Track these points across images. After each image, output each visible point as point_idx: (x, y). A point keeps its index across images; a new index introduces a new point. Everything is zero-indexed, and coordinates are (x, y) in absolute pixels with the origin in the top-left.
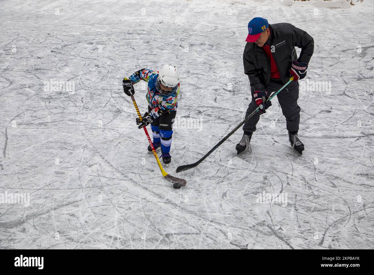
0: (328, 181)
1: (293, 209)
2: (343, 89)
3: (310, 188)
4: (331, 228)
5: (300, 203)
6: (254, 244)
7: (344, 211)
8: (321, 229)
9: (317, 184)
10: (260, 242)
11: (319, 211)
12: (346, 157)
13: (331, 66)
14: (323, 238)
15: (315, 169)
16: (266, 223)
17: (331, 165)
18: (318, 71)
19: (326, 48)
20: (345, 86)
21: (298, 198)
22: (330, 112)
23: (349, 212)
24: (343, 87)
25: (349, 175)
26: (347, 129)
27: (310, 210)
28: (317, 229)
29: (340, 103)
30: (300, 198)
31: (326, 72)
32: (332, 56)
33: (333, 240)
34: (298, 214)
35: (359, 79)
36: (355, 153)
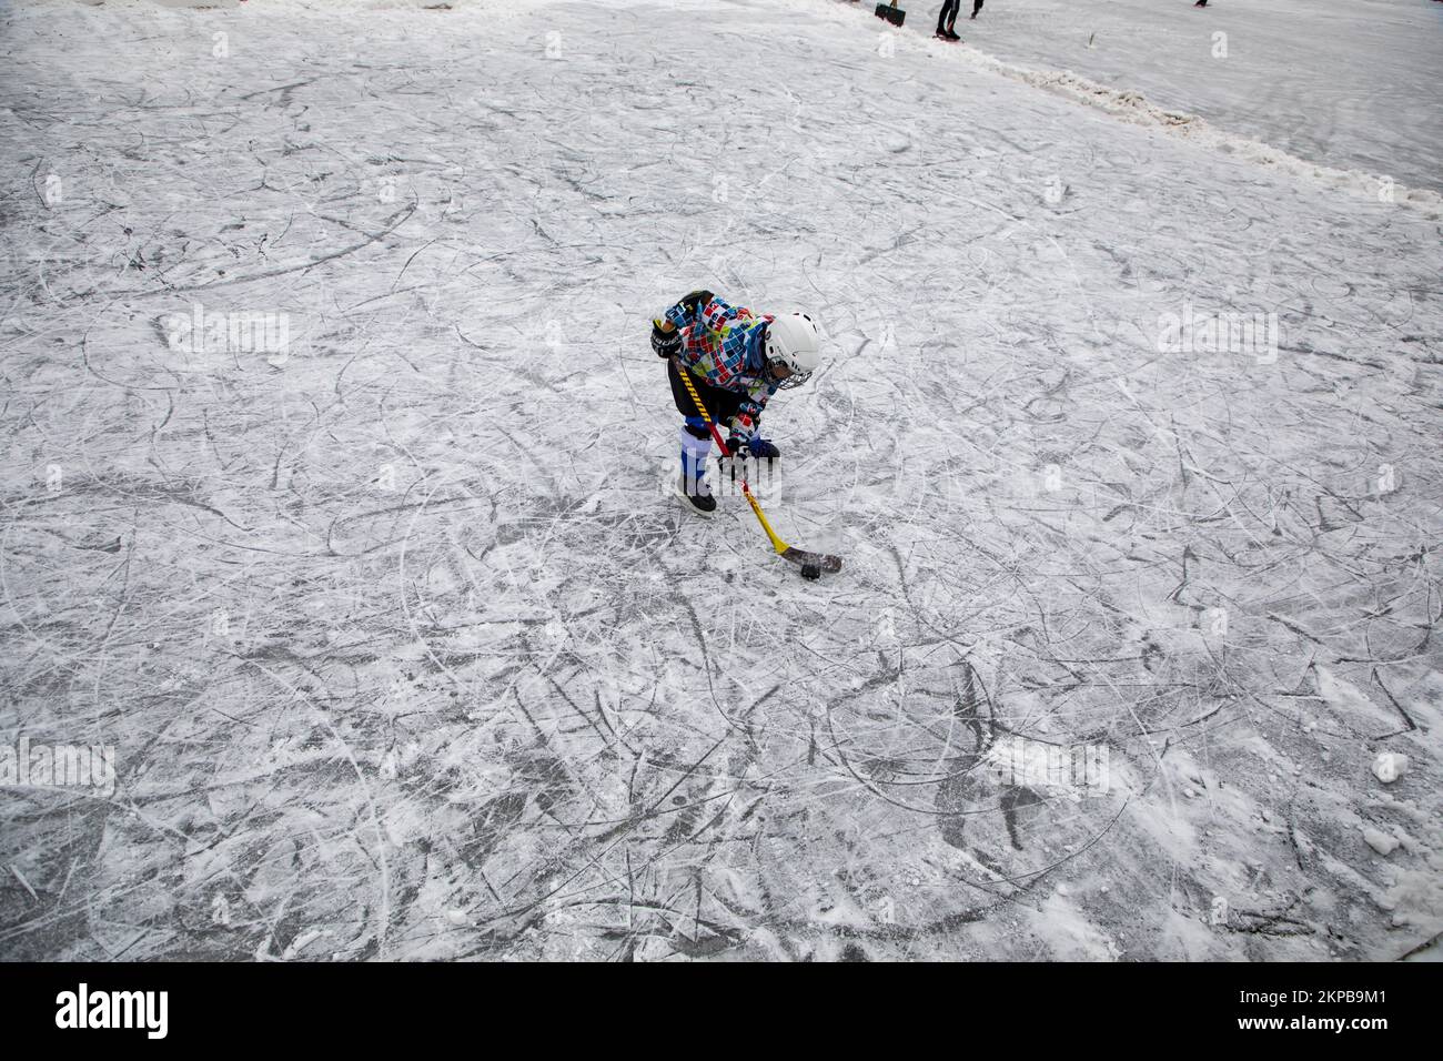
0: (264, 365)
1: (203, 438)
3: (230, 386)
4: (286, 451)
5: (217, 423)
6: (134, 532)
7: (306, 413)
8: (267, 459)
9: (243, 376)
10: (145, 524)
11: (258, 426)
12: (291, 311)
13: (224, 131)
14: (276, 474)
16: (152, 484)
18: (200, 145)
19: (206, 94)
20: (263, 169)
21: (210, 414)
22: (242, 226)
23: (315, 411)
24: (259, 172)
25: (302, 343)
26: (283, 255)
27: (239, 430)
28: (260, 461)
29: (259, 206)
30: (214, 413)
31: (218, 146)
32: (221, 110)
33: (295, 472)
34: (217, 446)
35: (288, 152)
36: (307, 299)
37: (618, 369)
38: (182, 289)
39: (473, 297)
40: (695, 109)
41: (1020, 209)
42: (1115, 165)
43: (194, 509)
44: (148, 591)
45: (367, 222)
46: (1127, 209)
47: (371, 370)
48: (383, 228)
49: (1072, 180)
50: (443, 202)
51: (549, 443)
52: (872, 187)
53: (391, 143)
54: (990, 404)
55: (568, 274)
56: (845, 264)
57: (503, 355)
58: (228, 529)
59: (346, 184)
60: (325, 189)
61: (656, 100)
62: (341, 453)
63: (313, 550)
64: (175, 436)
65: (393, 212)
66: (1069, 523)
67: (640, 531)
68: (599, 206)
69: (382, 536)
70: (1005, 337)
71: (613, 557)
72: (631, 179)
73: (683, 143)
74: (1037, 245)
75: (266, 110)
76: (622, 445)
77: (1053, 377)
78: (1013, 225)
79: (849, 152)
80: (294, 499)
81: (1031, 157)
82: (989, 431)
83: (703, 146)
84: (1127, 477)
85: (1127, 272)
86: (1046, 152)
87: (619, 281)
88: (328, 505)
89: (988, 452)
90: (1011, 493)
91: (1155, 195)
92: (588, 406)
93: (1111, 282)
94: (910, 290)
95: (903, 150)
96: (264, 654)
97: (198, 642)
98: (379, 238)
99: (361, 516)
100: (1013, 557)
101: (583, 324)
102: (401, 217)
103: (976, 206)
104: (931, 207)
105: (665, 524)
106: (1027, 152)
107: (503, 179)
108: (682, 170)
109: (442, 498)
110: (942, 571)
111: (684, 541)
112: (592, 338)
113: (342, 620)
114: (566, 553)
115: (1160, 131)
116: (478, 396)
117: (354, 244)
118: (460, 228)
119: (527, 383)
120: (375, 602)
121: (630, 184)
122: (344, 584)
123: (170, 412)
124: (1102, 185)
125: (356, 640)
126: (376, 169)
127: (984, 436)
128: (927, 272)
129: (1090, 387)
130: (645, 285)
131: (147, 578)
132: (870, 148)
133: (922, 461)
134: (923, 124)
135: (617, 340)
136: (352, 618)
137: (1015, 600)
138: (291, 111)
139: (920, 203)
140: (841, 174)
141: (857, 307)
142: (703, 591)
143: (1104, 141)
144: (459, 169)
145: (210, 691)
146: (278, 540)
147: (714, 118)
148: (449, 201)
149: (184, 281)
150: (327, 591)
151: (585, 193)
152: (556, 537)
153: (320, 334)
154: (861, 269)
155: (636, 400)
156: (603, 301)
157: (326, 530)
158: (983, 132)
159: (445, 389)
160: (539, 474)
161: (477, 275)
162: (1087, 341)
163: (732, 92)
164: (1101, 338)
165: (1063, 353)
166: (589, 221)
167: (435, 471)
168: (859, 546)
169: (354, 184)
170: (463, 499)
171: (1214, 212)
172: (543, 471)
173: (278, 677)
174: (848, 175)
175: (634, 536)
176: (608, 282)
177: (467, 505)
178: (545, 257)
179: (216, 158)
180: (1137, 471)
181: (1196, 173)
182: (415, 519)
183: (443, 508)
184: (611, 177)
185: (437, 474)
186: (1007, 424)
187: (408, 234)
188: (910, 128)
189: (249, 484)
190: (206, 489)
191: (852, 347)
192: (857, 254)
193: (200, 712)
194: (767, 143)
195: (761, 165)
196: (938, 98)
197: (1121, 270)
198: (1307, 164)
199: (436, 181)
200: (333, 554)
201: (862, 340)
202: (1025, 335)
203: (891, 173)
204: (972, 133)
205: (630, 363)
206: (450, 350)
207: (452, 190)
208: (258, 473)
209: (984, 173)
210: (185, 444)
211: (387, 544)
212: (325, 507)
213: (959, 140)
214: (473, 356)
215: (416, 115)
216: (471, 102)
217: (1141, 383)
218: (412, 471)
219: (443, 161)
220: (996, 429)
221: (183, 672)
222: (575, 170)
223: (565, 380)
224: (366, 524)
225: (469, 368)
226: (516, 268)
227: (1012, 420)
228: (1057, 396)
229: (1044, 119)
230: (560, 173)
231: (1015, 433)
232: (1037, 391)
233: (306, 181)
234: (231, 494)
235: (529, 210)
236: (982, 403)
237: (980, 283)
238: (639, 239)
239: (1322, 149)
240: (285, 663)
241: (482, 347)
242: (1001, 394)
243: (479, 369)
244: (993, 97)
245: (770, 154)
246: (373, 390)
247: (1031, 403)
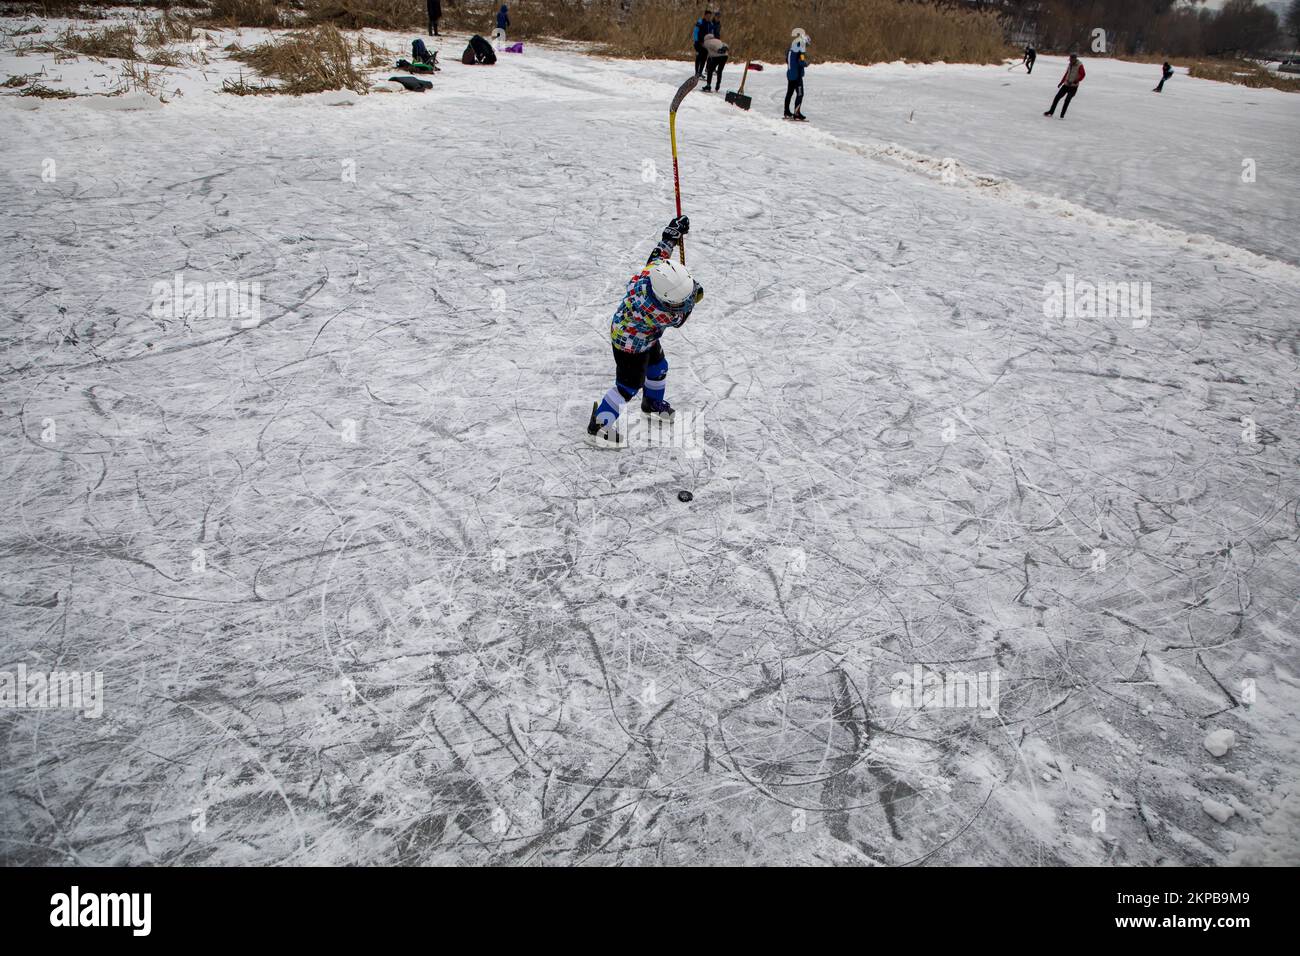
0: (191, 428)
1: (135, 497)
2: (184, 258)
3: (160, 448)
4: (213, 506)
5: (148, 482)
6: (71, 587)
7: (230, 470)
8: (195, 514)
9: (172, 438)
10: (81, 579)
11: (187, 483)
12: (215, 377)
13: (150, 218)
14: (203, 527)
15: (163, 413)
16: (87, 541)
17: (190, 398)
18: (128, 231)
19: (134, 186)
20: (187, 250)
21: (142, 474)
23: (239, 468)
24: (182, 254)
25: (225, 407)
27: (169, 488)
28: (189, 516)
30: (145, 473)
31: (143, 231)
32: (148, 200)
33: (221, 525)
34: (148, 503)
35: (209, 235)
36: (229, 366)
37: (514, 419)
38: (113, 361)
39: (380, 359)
40: (573, 187)
41: (861, 264)
42: (940, 223)
43: (127, 563)
44: (84, 642)
45: (283, 295)
46: (952, 259)
47: (289, 428)
48: (297, 300)
49: (902, 236)
50: (351, 275)
51: (454, 489)
52: (731, 248)
53: (302, 225)
54: (845, 436)
55: (465, 336)
56: (711, 317)
57: (410, 410)
58: (160, 581)
59: (262, 261)
60: (243, 267)
61: (538, 179)
62: (264, 506)
63: (239, 596)
64: (108, 496)
65: (306, 285)
66: (922, 539)
67: (541, 565)
68: (490, 274)
69: (304, 580)
70: (856, 375)
71: (517, 590)
72: (519, 249)
73: (563, 216)
74: (878, 294)
75: (189, 197)
76: (521, 487)
77: (899, 409)
78: (855, 277)
79: (709, 219)
80: (221, 549)
81: (867, 218)
82: (847, 459)
83: (581, 218)
84: (970, 494)
85: (956, 314)
86: (879, 213)
87: (513, 340)
88: (254, 554)
89: (847, 478)
90: (870, 513)
91: (976, 247)
92: (489, 453)
93: (943, 324)
94: (769, 338)
95: (756, 216)
96: (196, 696)
97: (133, 688)
98: (294, 309)
99: (284, 563)
100: (876, 571)
101: (481, 380)
102: (314, 290)
103: (822, 262)
104: (784, 264)
105: (563, 557)
106: (864, 214)
107: (405, 253)
108: (563, 240)
109: (359, 543)
110: (814, 588)
111: (581, 572)
112: (491, 391)
113: (269, 661)
114: (474, 589)
115: (975, 191)
116: (388, 448)
117: (271, 315)
118: (368, 298)
119: (432, 434)
120: (299, 642)
121: (517, 253)
122: (270, 627)
123: (104, 474)
124: (927, 240)
125: (282, 679)
126: (289, 248)
127: (843, 464)
128: (784, 321)
129: (932, 416)
130: (535, 343)
131: (84, 631)
132: (727, 215)
133: (789, 490)
134: (772, 193)
135: (513, 393)
136: (277, 658)
137: (879, 610)
138: (211, 198)
139: (773, 261)
140: (703, 239)
141: (724, 355)
142: (600, 616)
143: (927, 202)
144: (364, 246)
145: (146, 735)
146: (207, 589)
147: (590, 193)
148: (356, 275)
149: (116, 354)
150: (254, 634)
151: (478, 263)
152: (464, 573)
153: (242, 398)
154: (726, 320)
155: (532, 447)
156: (500, 358)
157: (252, 577)
158: (823, 198)
159: (359, 444)
160: (447, 517)
161: (383, 339)
162: (927, 376)
163: (604, 170)
164: (939, 373)
165: (907, 387)
166: (483, 287)
167: (351, 518)
168: (740, 568)
169: (269, 261)
170: (378, 543)
171: (1027, 259)
172: (450, 514)
173: (209, 717)
174: (709, 239)
175: (536, 570)
176: (501, 341)
177: (382, 548)
178: (445, 321)
179: (143, 242)
180: (978, 488)
181: (1007, 226)
182: (334, 563)
183: (360, 552)
184: (501, 248)
185: (353, 521)
186: (862, 452)
187: (321, 305)
188: (761, 196)
189: (179, 537)
190: (139, 544)
191: (722, 390)
192: (722, 308)
193: (135, 755)
194: (637, 214)
195: (633, 233)
196: (783, 170)
197: (951, 312)
198: (1101, 216)
199: (343, 257)
200: (259, 599)
201: (730, 383)
202: (872, 373)
203: (747, 236)
204: (816, 199)
205: (524, 413)
206: (362, 408)
207: (358, 264)
208: (187, 527)
209: (828, 233)
210: (118, 504)
211: (309, 588)
212: (250, 556)
213: (804, 205)
214: (383, 412)
215: (324, 199)
216: (374, 186)
217: (976, 410)
218: (330, 519)
219: (350, 239)
220: (853, 458)
221: (119, 718)
222: (468, 243)
223: (466, 430)
224: (289, 570)
225: (379, 423)
226: (419, 332)
227: (867, 449)
228: (905, 425)
229: (877, 185)
230: (455, 246)
231: (869, 461)
232: (886, 423)
233: (226, 260)
234: (162, 548)
235: (429, 279)
236: (839, 435)
237: (830, 329)
238: (528, 302)
239: (1112, 202)
240: (216, 704)
241: (391, 404)
242: (855, 426)
243: (389, 423)
244: (832, 168)
245: (640, 224)
246: (293, 447)
247: (882, 432)
